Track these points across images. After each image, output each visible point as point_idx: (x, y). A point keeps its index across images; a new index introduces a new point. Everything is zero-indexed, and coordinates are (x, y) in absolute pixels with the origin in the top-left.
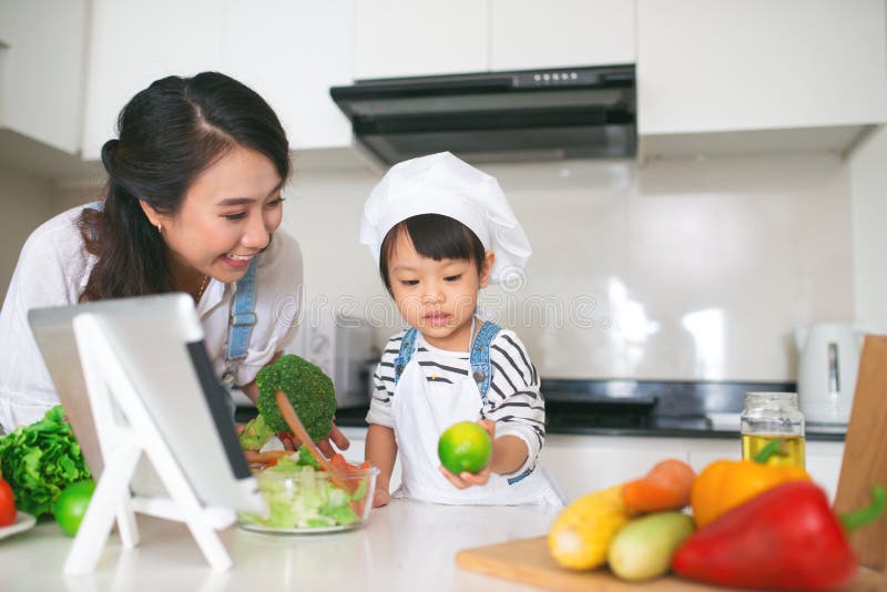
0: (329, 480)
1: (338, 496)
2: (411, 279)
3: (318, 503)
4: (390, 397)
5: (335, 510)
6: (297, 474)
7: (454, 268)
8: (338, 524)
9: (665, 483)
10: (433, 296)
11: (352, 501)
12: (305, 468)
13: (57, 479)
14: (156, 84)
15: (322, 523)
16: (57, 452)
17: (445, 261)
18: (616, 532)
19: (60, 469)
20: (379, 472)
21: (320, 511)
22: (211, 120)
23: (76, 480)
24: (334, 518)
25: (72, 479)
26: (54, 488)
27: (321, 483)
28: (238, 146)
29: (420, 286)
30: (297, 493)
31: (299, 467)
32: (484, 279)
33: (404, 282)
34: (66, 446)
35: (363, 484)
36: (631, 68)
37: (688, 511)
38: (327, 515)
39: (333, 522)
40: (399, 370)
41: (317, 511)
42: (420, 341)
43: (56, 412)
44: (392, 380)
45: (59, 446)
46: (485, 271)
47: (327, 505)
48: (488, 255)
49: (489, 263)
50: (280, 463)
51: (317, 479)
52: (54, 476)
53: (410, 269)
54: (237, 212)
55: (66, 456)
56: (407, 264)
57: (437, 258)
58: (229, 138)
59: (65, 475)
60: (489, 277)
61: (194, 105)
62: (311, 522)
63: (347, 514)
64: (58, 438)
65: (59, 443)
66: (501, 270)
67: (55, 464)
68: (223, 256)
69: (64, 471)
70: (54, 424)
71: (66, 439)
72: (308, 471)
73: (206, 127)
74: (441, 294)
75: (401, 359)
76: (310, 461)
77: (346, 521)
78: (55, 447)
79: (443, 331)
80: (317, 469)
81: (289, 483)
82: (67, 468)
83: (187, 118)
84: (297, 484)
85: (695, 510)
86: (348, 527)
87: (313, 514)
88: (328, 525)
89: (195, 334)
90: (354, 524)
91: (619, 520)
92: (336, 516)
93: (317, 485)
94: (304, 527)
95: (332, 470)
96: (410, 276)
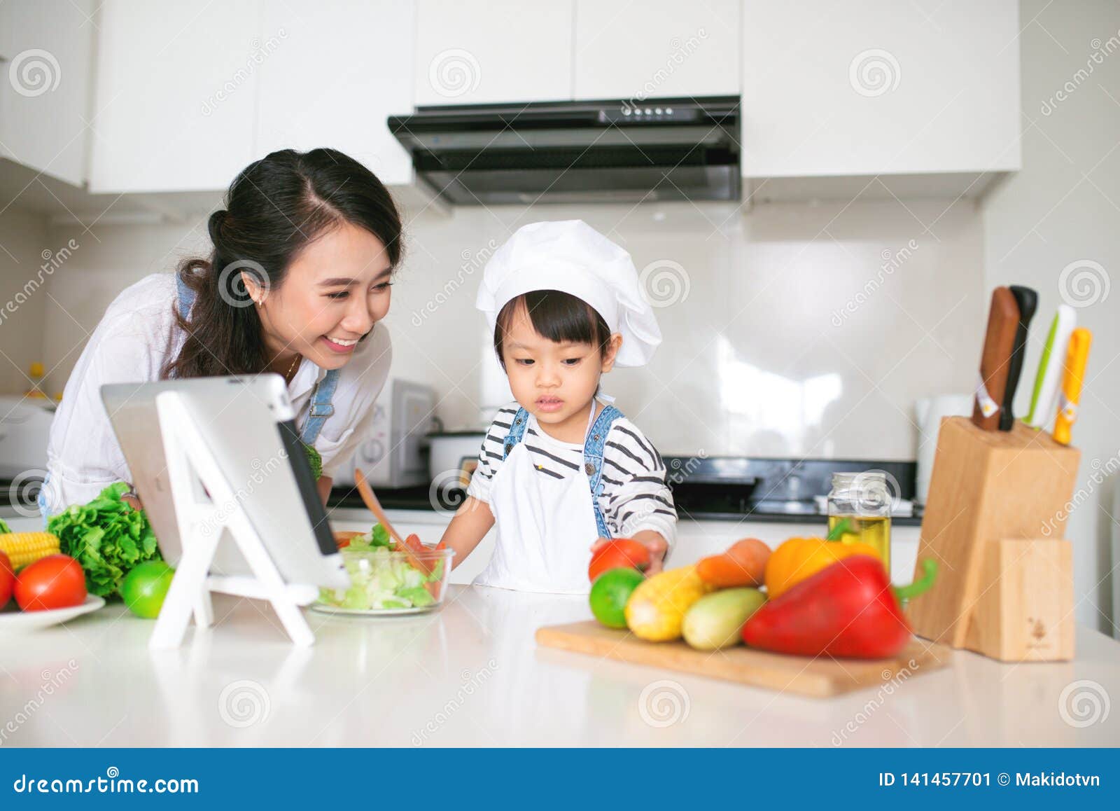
0: (406, 560)
1: (414, 577)
2: (527, 358)
3: (394, 584)
4: (493, 475)
5: (411, 592)
6: (370, 554)
7: (574, 350)
8: (413, 606)
9: (739, 560)
10: (547, 379)
11: (428, 582)
12: (379, 548)
13: (116, 561)
14: (272, 157)
15: (398, 605)
16: (117, 532)
17: (564, 343)
18: (690, 605)
19: (119, 549)
20: (454, 554)
21: (396, 592)
22: (321, 193)
23: (137, 562)
24: (410, 600)
25: (132, 561)
26: (114, 569)
27: (397, 563)
28: (346, 223)
29: (535, 366)
30: (372, 574)
31: (373, 547)
32: (608, 362)
33: (518, 361)
34: (126, 526)
35: (438, 564)
36: (736, 99)
37: (764, 589)
38: (403, 596)
39: (409, 604)
40: (508, 449)
41: (393, 592)
42: (532, 423)
43: (114, 490)
44: (500, 458)
45: (120, 526)
46: (609, 353)
47: (403, 585)
48: (613, 337)
49: (615, 345)
50: (352, 543)
51: (392, 560)
52: (112, 556)
53: (526, 348)
54: (341, 291)
55: (127, 536)
56: (524, 343)
57: (556, 338)
58: (337, 213)
59: (125, 556)
60: (614, 360)
61: (305, 178)
62: (387, 604)
63: (423, 595)
64: (116, 515)
65: (120, 522)
66: (627, 355)
67: (114, 544)
68: (324, 337)
69: (123, 552)
70: (114, 502)
71: (126, 518)
72: (381, 550)
73: (315, 200)
74: (557, 377)
75: (513, 438)
76: (383, 542)
77: (422, 603)
78: (115, 526)
79: (555, 417)
80: (391, 549)
81: (364, 564)
82: (128, 549)
83: (296, 189)
84: (373, 564)
85: (769, 588)
86: (424, 609)
87: (389, 595)
88: (403, 607)
89: (286, 414)
90: (429, 606)
91: (694, 594)
92: (412, 597)
93: (392, 566)
94: (379, 608)
95: (407, 550)
96: (526, 355)
